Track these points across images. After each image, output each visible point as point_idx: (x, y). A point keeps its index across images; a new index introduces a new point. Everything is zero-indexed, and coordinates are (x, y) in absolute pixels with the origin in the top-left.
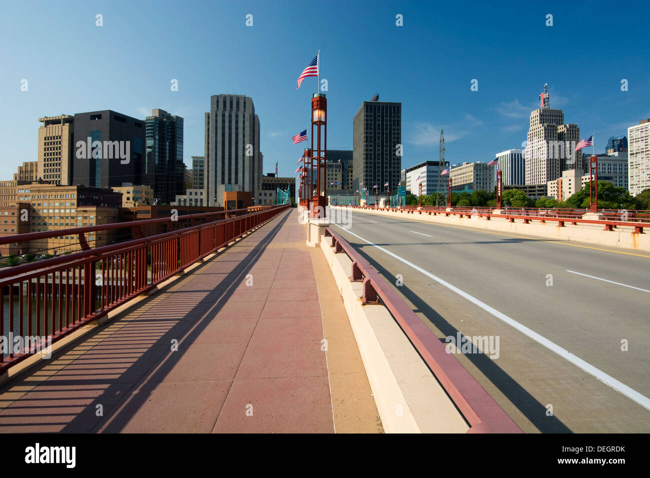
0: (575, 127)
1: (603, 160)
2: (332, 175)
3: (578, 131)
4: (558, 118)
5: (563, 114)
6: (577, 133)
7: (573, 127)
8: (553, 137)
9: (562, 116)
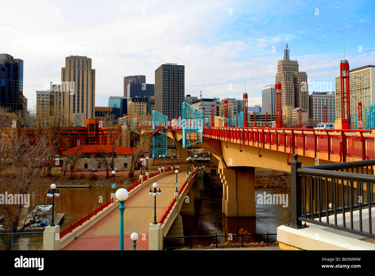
0: (305, 74)
1: (319, 97)
2: (140, 106)
3: (306, 76)
4: (295, 67)
5: (298, 64)
6: (305, 78)
7: (303, 74)
8: (290, 81)
9: (297, 65)
